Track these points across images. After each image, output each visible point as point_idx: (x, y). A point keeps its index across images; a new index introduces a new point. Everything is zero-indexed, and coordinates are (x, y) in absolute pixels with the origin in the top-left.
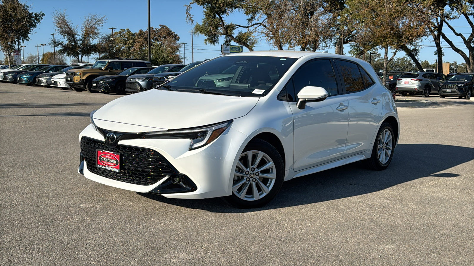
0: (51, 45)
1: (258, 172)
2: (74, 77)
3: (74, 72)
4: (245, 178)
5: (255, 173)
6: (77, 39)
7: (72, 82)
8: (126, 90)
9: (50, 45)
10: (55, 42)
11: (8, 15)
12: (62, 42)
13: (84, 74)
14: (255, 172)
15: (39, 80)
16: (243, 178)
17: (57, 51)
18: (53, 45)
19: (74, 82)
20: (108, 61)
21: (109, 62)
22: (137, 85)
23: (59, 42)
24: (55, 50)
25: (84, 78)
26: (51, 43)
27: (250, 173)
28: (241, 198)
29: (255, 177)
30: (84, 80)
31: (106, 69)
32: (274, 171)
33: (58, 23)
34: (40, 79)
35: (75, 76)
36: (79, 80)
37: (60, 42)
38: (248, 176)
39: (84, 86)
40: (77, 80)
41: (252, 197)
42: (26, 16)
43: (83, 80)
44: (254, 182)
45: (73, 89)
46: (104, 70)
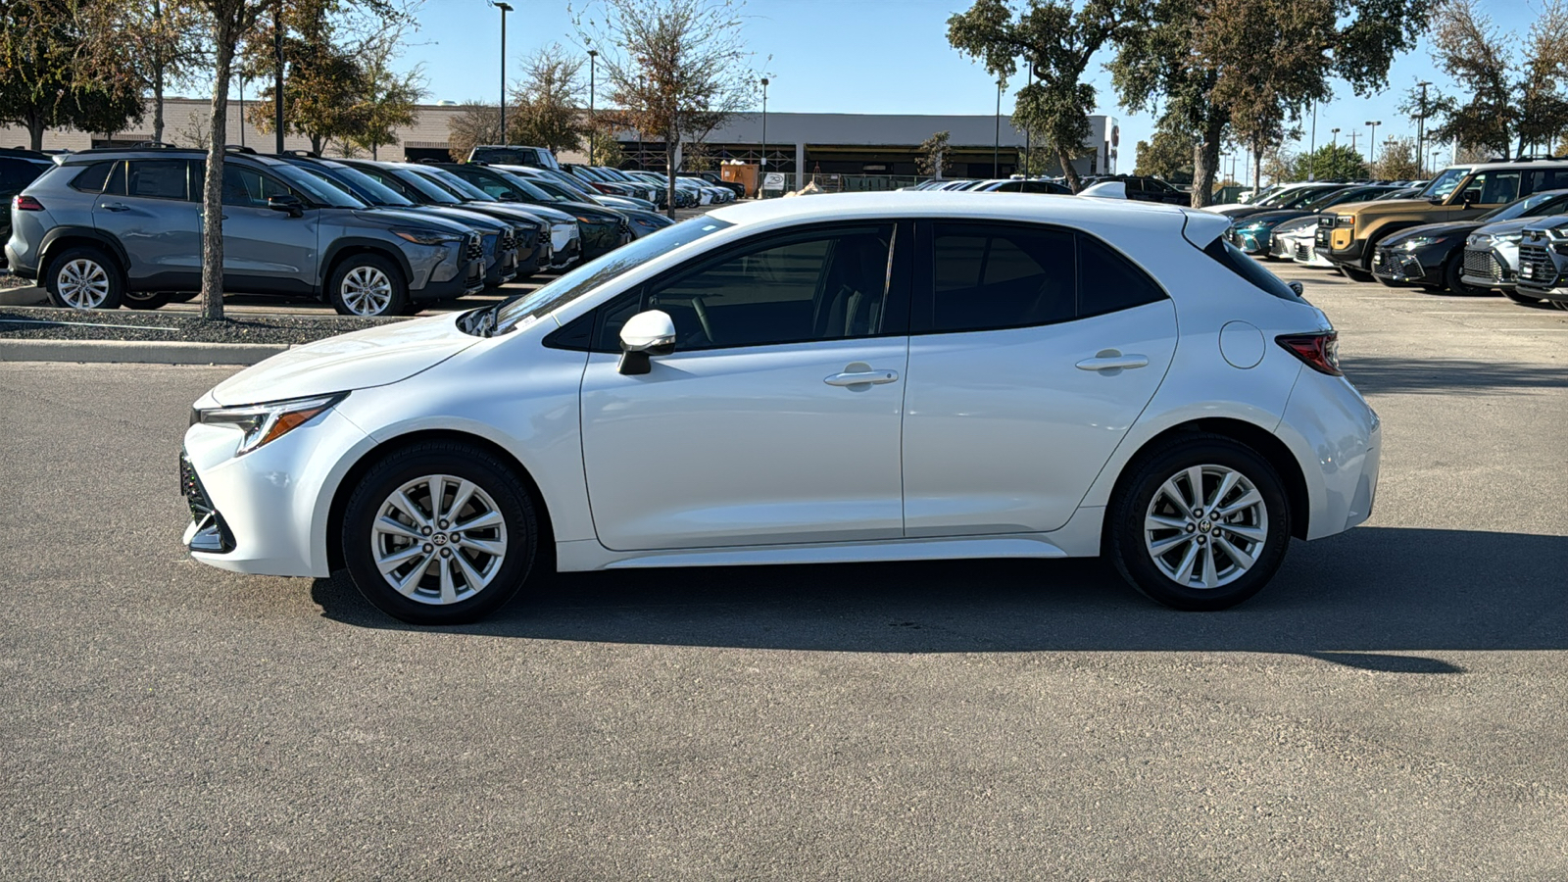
0: (1408, 112)
1: (457, 533)
2: (1333, 231)
3: (1337, 215)
4: (419, 544)
5: (449, 535)
6: (1508, 83)
7: (1326, 248)
8: (1466, 279)
9: (1405, 113)
10: (1423, 102)
11: (1266, 19)
12: (1451, 100)
13: (1367, 219)
14: (448, 532)
15: (1275, 239)
16: (416, 541)
17: (1430, 132)
18: (1418, 111)
19: (1332, 248)
20: (1470, 170)
21: (1471, 172)
22: (1492, 259)
23: (1440, 98)
24: (1425, 127)
25: (1365, 235)
26: (1409, 106)
27: (434, 532)
28: (403, 593)
29: (449, 544)
30: (1364, 240)
31: (1457, 199)
32: (502, 537)
33: (1442, 31)
34: (1279, 237)
35: (1336, 227)
36: (1347, 242)
37: (1444, 98)
38: (429, 539)
39: (1362, 263)
40: (1341, 242)
41: (438, 596)
42: (1319, 19)
43: (1361, 242)
44: (445, 557)
45: (1344, 271)
46: (1447, 204)
